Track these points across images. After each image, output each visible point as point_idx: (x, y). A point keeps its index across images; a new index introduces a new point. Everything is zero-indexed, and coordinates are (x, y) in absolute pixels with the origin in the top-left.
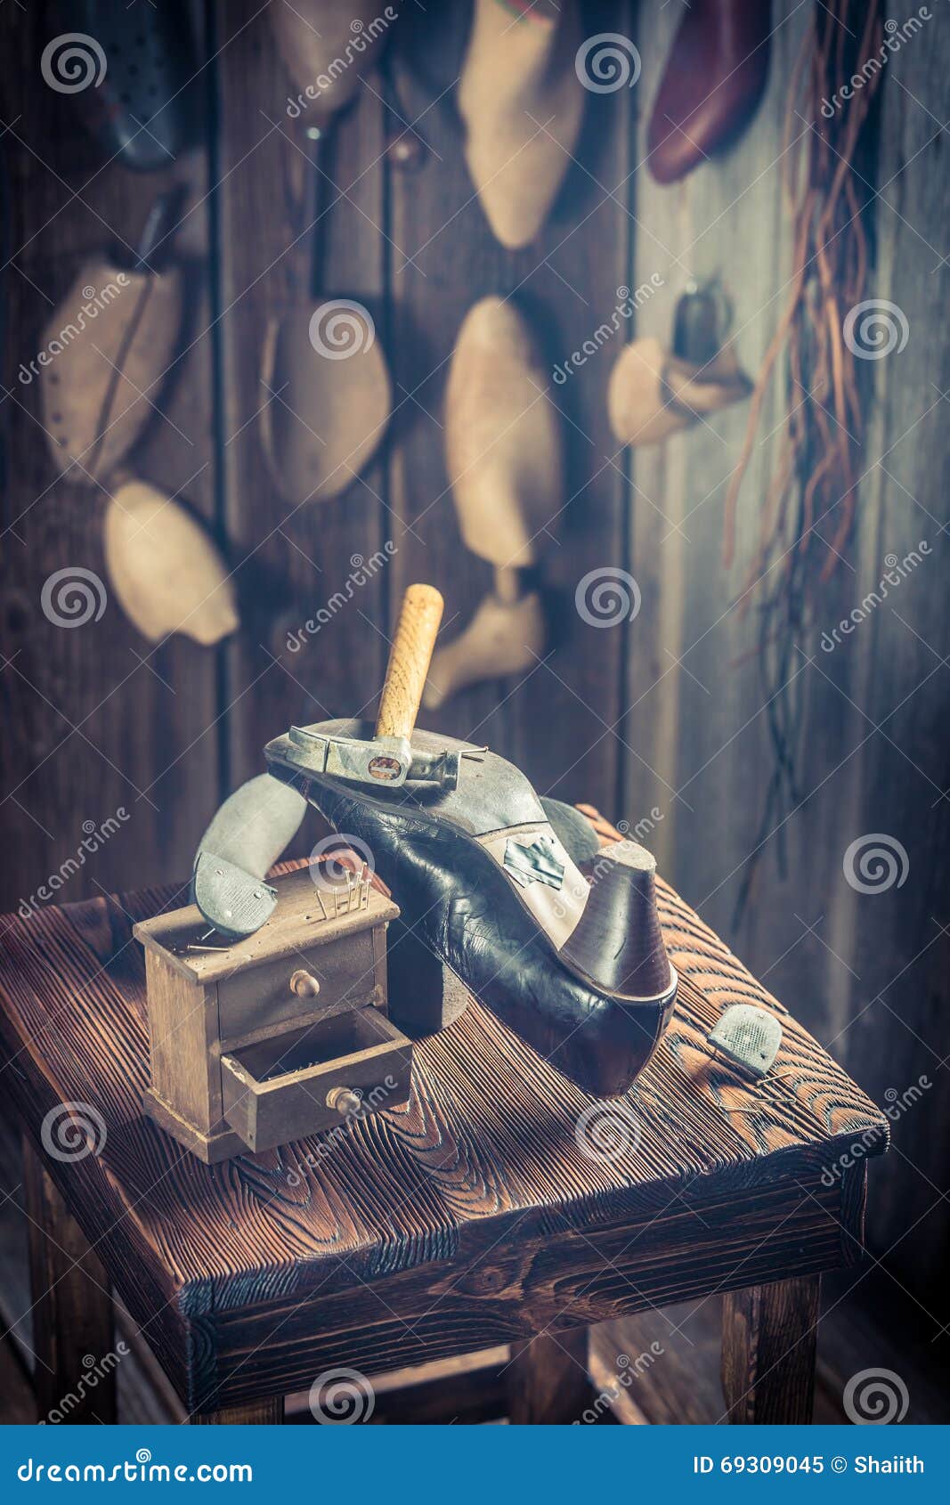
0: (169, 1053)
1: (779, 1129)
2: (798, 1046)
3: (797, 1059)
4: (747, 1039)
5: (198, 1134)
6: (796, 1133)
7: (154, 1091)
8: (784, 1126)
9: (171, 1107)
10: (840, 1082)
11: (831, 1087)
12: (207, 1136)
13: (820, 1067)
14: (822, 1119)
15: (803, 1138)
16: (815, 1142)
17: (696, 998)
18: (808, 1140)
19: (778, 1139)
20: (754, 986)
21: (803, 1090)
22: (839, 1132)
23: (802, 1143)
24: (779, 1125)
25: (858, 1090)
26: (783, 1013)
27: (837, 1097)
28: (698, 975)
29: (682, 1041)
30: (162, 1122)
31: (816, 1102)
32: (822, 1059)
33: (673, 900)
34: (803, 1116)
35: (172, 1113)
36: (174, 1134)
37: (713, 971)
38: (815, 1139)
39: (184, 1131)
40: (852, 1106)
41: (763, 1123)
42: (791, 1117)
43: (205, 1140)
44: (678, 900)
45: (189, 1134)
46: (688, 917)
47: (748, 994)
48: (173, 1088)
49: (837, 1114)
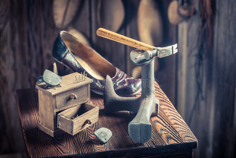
0: (44, 114)
1: (173, 140)
2: (182, 125)
3: (181, 127)
4: (103, 135)
5: (51, 131)
6: (176, 141)
7: (41, 123)
8: (174, 140)
9: (45, 126)
10: (189, 132)
11: (187, 133)
12: (53, 131)
13: (186, 129)
14: (183, 139)
15: (178, 142)
16: (180, 143)
17: (163, 114)
18: (179, 143)
19: (172, 142)
20: (176, 113)
21: (180, 133)
22: (186, 142)
23: (177, 143)
24: (173, 139)
25: (193, 134)
26: (181, 118)
27: (188, 135)
28: (165, 110)
29: (157, 122)
30: (42, 130)
31: (182, 136)
32: (187, 127)
33: (164, 96)
34: (179, 138)
35: (45, 127)
36: (45, 132)
37: (169, 110)
38: (180, 142)
39: (48, 131)
40: (191, 137)
41: (170, 139)
42: (176, 138)
43: (53, 132)
44: (166, 96)
45: (49, 131)
46: (167, 99)
47: (175, 114)
48: (45, 122)
49: (186, 138)
